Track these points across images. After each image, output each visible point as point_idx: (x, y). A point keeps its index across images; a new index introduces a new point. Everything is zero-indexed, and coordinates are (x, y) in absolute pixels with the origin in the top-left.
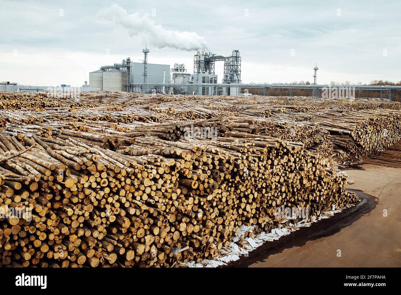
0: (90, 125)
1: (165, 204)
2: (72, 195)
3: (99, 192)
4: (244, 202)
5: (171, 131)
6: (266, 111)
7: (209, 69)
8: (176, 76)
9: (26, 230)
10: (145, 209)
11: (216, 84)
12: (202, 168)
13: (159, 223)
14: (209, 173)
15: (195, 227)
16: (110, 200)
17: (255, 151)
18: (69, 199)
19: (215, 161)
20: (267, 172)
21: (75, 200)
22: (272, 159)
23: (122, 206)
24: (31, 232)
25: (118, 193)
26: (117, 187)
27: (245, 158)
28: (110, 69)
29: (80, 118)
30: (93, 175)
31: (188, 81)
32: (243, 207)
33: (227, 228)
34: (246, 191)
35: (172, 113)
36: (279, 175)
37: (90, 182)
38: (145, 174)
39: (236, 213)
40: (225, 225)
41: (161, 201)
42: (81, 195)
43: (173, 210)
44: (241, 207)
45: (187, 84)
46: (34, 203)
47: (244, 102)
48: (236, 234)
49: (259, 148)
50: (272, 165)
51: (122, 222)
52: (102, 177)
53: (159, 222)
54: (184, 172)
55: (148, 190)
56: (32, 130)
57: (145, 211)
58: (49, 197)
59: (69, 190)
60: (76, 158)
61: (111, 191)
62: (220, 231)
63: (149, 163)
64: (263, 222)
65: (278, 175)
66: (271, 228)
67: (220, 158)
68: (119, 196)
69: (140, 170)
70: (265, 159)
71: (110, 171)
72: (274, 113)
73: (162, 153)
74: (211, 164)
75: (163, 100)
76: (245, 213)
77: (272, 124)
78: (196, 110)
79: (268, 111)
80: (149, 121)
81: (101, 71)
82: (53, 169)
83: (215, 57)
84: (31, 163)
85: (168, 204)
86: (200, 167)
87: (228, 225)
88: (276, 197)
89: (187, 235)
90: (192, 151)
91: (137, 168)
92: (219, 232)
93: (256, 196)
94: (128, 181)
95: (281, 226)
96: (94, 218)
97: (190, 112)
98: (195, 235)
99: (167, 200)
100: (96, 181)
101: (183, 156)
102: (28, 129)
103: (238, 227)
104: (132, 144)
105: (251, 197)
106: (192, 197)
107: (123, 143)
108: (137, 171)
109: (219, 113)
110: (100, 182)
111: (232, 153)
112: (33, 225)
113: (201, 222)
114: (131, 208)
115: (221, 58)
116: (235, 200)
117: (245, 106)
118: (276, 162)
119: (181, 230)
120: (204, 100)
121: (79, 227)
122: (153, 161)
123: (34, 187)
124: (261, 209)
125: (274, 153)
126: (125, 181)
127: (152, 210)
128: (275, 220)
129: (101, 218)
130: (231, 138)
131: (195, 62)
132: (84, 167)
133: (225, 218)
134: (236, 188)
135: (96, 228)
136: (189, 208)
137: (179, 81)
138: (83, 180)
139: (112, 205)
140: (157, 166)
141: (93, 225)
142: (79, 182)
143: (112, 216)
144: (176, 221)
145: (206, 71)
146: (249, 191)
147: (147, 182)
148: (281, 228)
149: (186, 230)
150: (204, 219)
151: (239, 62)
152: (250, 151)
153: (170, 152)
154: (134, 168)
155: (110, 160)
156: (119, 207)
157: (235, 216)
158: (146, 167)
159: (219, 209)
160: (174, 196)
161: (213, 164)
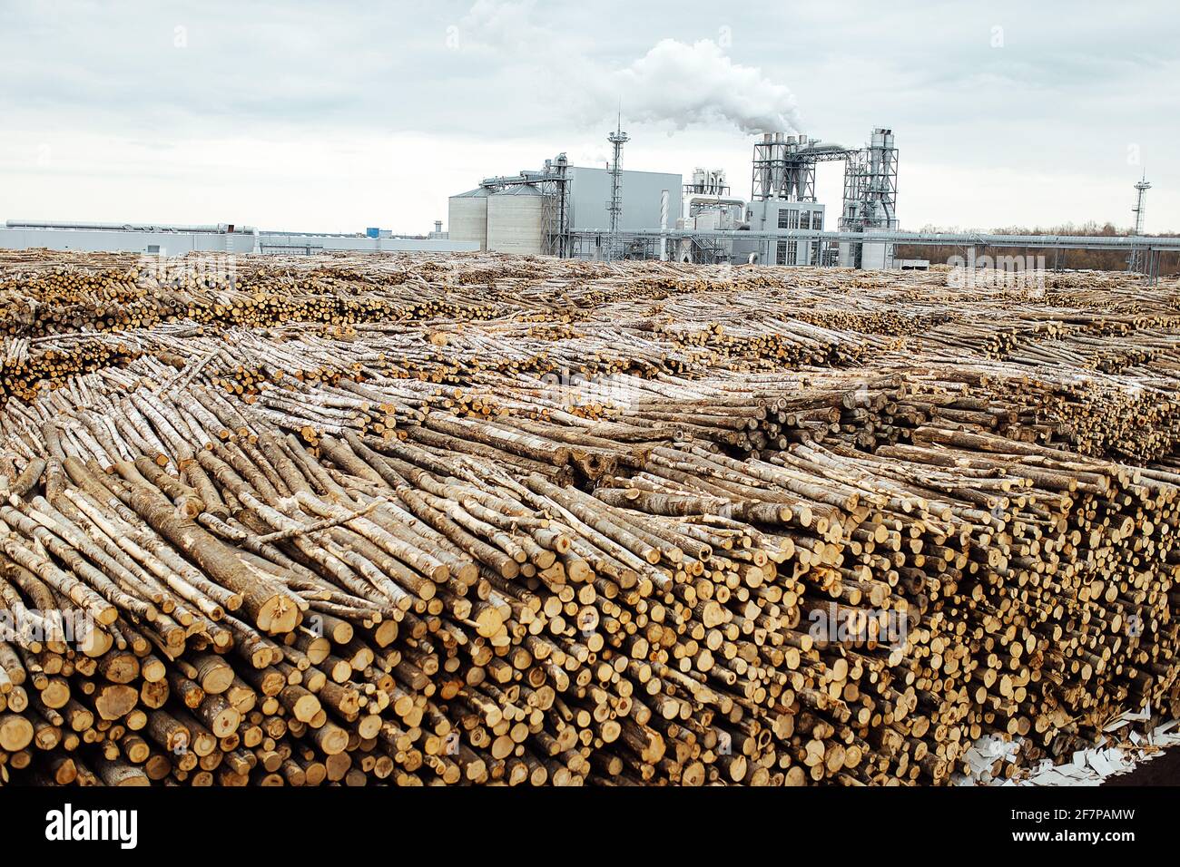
0: (496, 390)
1: (766, 682)
2: (495, 655)
3: (572, 649)
4: (994, 668)
5: (754, 425)
6: (1001, 331)
7: (797, 184)
8: (698, 206)
9: (366, 769)
10: (706, 700)
11: (818, 231)
12: (873, 564)
13: (748, 745)
14: (894, 578)
15: (849, 750)
16: (605, 673)
17: (1032, 502)
18: (485, 668)
19: (912, 542)
20: (1070, 571)
21: (504, 674)
22: (1082, 530)
23: (640, 692)
24: (379, 774)
25: (626, 649)
26: (626, 631)
27: (1001, 526)
28: (507, 188)
29: (464, 367)
30: (557, 595)
31: (736, 223)
32: (989, 682)
33: (940, 750)
34: (1002, 632)
35: (721, 344)
36: (1104, 580)
37: (547, 618)
38: (707, 588)
39: (967, 700)
40: (934, 740)
41: (752, 674)
42: (522, 660)
43: (788, 699)
44: (982, 683)
45: (733, 232)
46: (387, 685)
47: (920, 297)
48: (966, 769)
49: (1044, 495)
50: (1084, 546)
51: (639, 743)
52: (582, 600)
53: (747, 740)
54: (822, 580)
55: (715, 640)
56: (340, 413)
57: (707, 705)
58: (431, 665)
59: (487, 642)
60: (500, 538)
61: (608, 645)
62: (920, 759)
63: (718, 550)
64: (1049, 729)
65: (1099, 577)
66: (1073, 749)
67: (927, 530)
68: (630, 657)
69: (692, 574)
70: (1062, 528)
71: (602, 582)
72: (1028, 339)
73: (750, 516)
74: (900, 551)
75: (673, 287)
76: (997, 702)
77: (1042, 388)
78: (790, 330)
79: (1009, 331)
80: (660, 374)
81: (482, 193)
82: (441, 579)
83: (817, 150)
84: (371, 549)
85: (773, 682)
86: (867, 559)
87: (942, 742)
88: (1093, 651)
89: (825, 777)
90: (843, 510)
91: (683, 569)
92: (918, 763)
93: (1030, 649)
94: (659, 612)
95: (1103, 740)
96: (558, 728)
97: (773, 338)
98: (849, 777)
99: (772, 672)
100: (563, 614)
101: (821, 530)
102: (327, 407)
103: (969, 743)
104: (641, 469)
105: (1016, 650)
106: (846, 658)
107: (613, 465)
108: (681, 577)
109: (862, 343)
110: (576, 616)
111: (959, 510)
112: (386, 754)
113: (863, 734)
114: (666, 698)
115: (835, 152)
116: (965, 663)
117: (925, 309)
118: (1095, 538)
119: (808, 762)
120: (796, 286)
121: (513, 754)
122: (728, 545)
123: (385, 636)
124: (1044, 688)
125: (1091, 509)
126: (648, 613)
127: (726, 704)
128: (1084, 723)
129: (579, 729)
130: (939, 451)
131: (757, 165)
132: (527, 571)
133: (934, 719)
134: (973, 623)
135: (562, 759)
136: (835, 694)
137: (710, 222)
138: (528, 613)
139: (611, 688)
140: (741, 561)
141: (554, 751)
142: (515, 616)
143: (608, 724)
144: (795, 734)
145: (789, 191)
146: (1011, 632)
147: (713, 614)
148: (1105, 747)
149: (824, 764)
150: (874, 725)
151: (893, 165)
152: (1017, 505)
153: (778, 516)
154: (674, 569)
155: (596, 540)
156: (631, 697)
157: (963, 712)
158: (708, 566)
159: (918, 692)
160: (793, 659)
161: (906, 548)
